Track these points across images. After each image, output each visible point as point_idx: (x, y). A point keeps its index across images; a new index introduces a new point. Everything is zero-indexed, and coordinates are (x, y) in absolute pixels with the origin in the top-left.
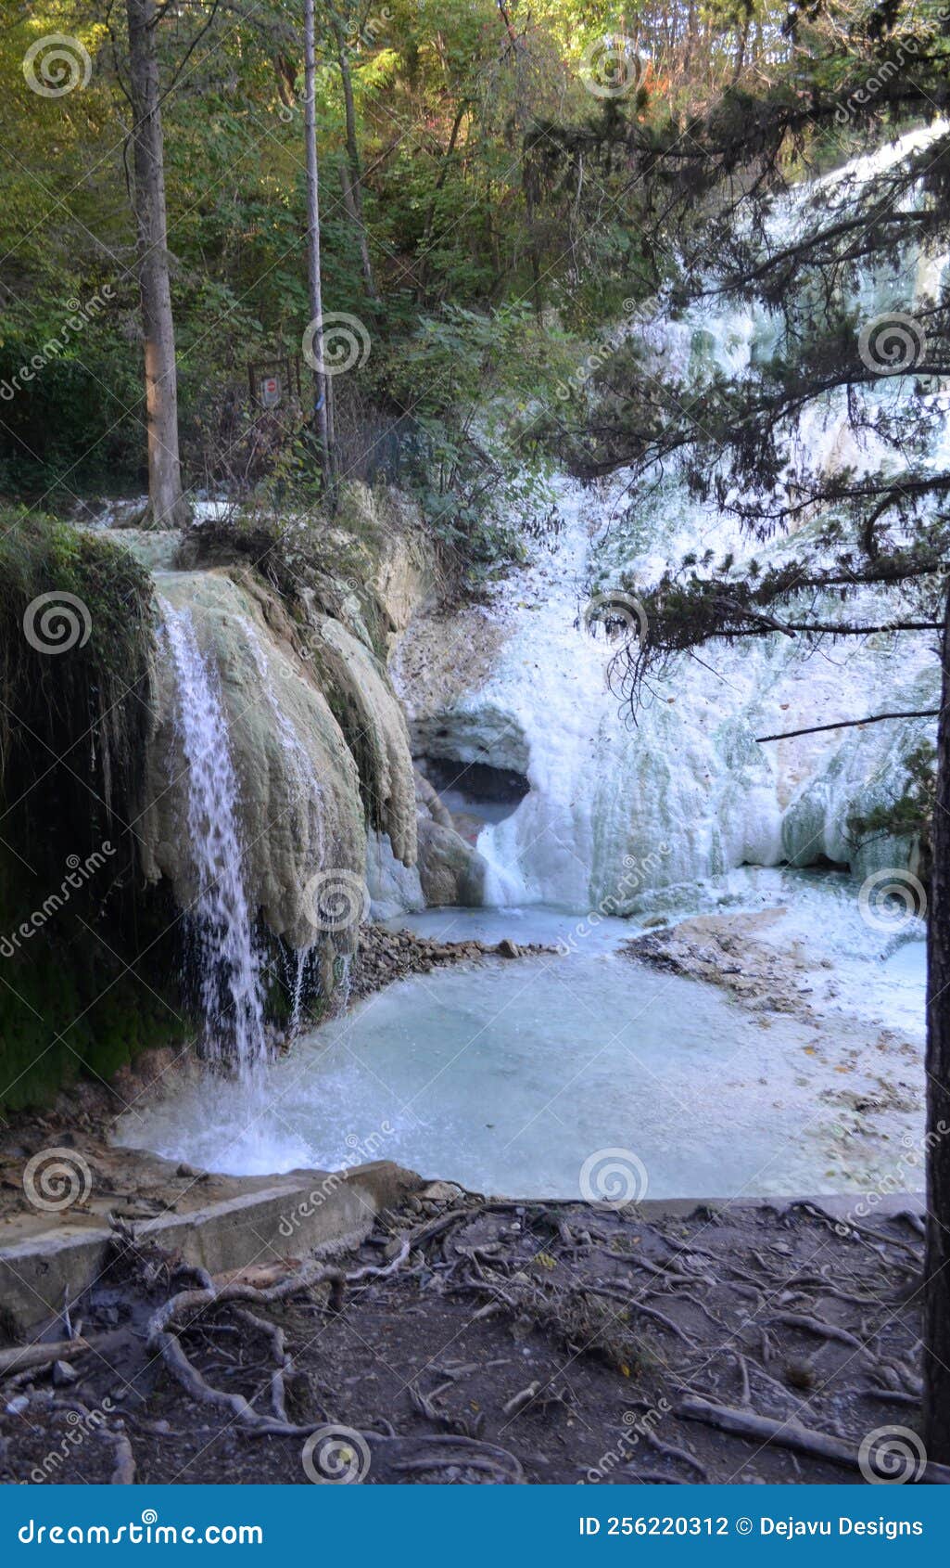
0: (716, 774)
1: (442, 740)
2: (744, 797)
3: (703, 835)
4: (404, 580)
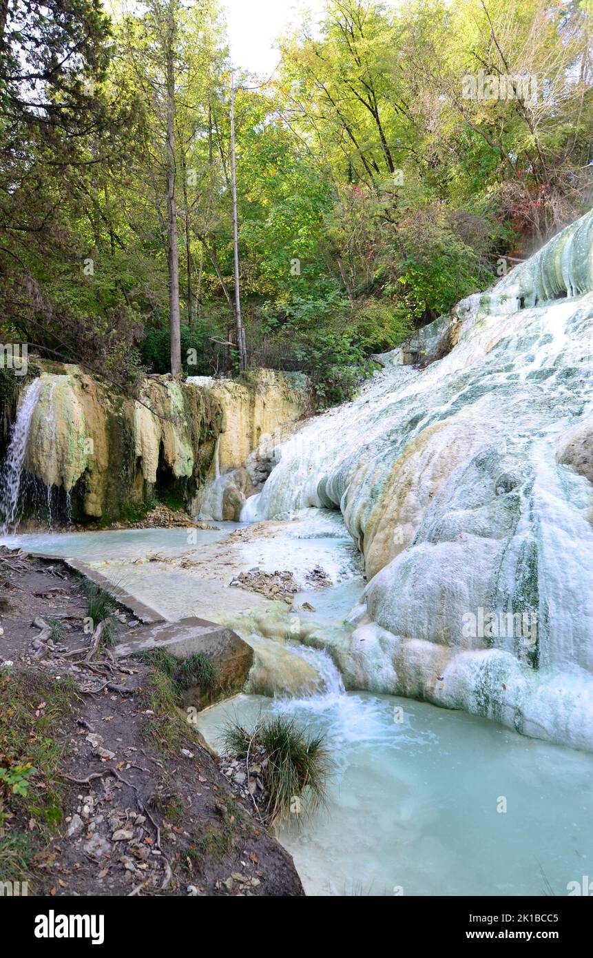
4: (281, 405)
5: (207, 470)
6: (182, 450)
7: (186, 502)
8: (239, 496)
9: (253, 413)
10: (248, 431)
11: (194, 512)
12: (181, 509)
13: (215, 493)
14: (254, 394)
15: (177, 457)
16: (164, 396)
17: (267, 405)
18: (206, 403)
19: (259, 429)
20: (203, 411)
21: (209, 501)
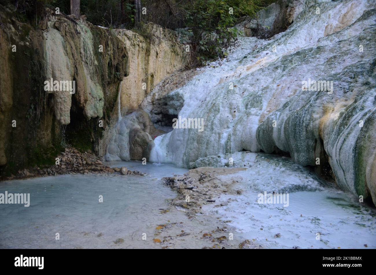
0: (239, 111)
1: (165, 107)
2: (246, 120)
3: (225, 135)
4: (170, 57)
5: (111, 111)
6: (94, 89)
7: (93, 142)
8: (146, 137)
9: (148, 61)
10: (143, 77)
11: (101, 153)
12: (89, 151)
13: (120, 134)
14: (150, 43)
15: (89, 97)
16: (73, 31)
17: (160, 55)
18: (113, 45)
19: (152, 76)
20: (111, 52)
21: (115, 141)
